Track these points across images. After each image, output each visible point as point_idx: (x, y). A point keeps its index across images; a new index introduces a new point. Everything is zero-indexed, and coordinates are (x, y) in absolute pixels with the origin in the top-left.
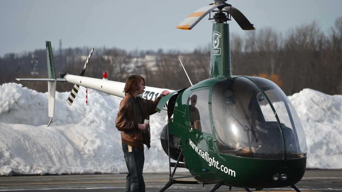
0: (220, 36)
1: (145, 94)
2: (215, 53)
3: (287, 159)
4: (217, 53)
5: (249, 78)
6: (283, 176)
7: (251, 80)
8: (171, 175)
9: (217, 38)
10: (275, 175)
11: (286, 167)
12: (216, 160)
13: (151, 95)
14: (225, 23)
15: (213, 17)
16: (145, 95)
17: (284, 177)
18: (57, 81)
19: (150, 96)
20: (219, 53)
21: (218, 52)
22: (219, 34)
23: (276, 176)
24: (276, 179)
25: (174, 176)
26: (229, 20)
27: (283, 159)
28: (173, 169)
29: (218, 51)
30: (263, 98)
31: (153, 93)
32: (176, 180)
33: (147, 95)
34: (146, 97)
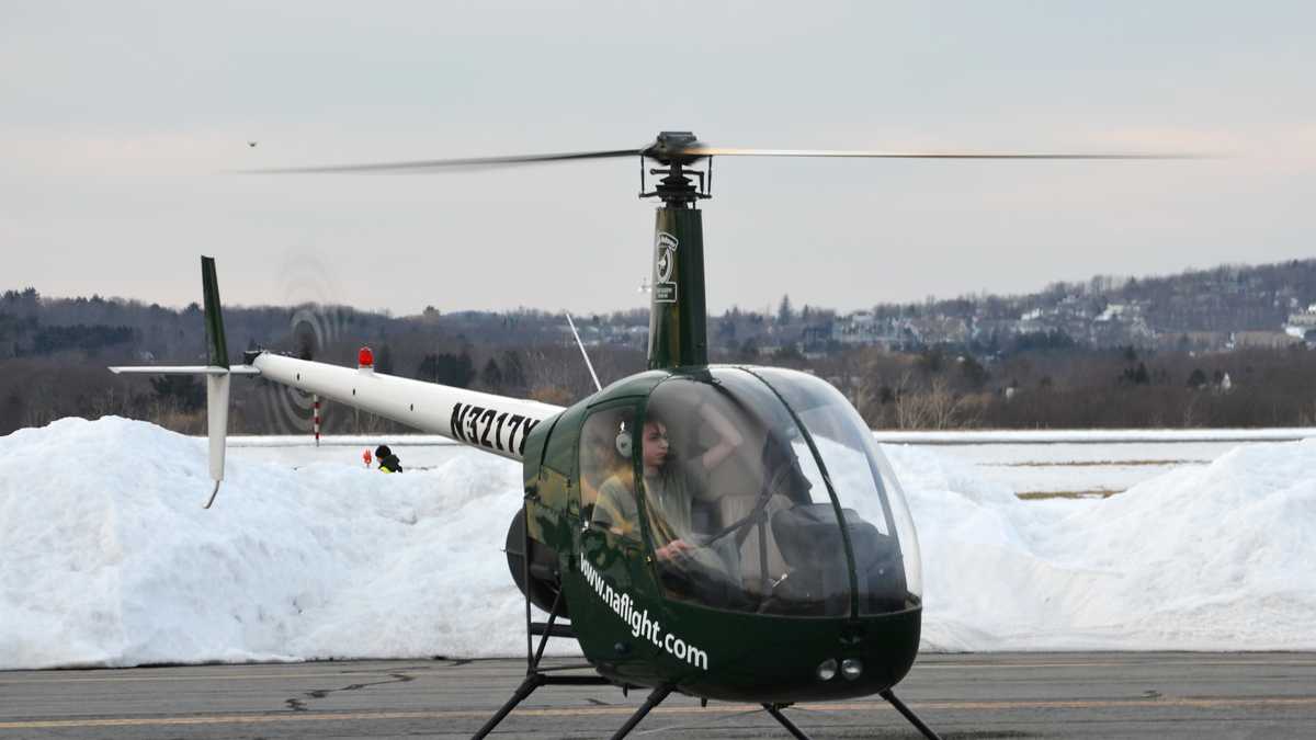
0: (673, 246)
1: (471, 415)
2: (662, 296)
3: (860, 615)
4: (666, 296)
5: (754, 374)
6: (850, 666)
7: (760, 378)
8: (534, 659)
9: (667, 252)
10: (825, 663)
11: (856, 640)
12: (652, 618)
13: (488, 418)
14: (690, 205)
15: (655, 190)
16: (471, 419)
17: (853, 670)
18: (233, 374)
19: (483, 421)
20: (671, 296)
21: (669, 294)
22: (671, 239)
23: (829, 668)
24: (827, 675)
25: (541, 665)
26: (702, 196)
27: (848, 615)
28: (537, 640)
29: (670, 290)
30: (794, 434)
32: (547, 673)
33: (476, 418)
34: (474, 426)
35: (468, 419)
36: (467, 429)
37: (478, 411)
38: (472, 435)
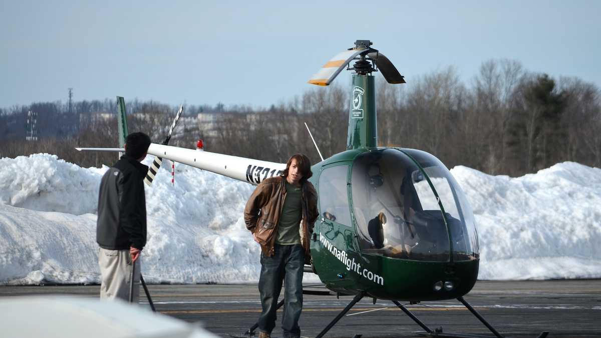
0: (362, 92)
2: (356, 115)
3: (454, 261)
5: (402, 151)
6: (448, 284)
7: (405, 153)
9: (359, 95)
10: (437, 283)
11: (452, 273)
12: (356, 262)
14: (369, 74)
15: (353, 67)
16: (257, 173)
17: (450, 286)
20: (361, 116)
21: (359, 115)
22: (361, 89)
23: (439, 285)
24: (438, 288)
26: (375, 71)
27: (449, 261)
29: (360, 113)
30: (421, 178)
31: (268, 170)
33: (259, 172)
34: (258, 175)
35: (255, 172)
36: (254, 177)
37: (260, 168)
38: (257, 180)
